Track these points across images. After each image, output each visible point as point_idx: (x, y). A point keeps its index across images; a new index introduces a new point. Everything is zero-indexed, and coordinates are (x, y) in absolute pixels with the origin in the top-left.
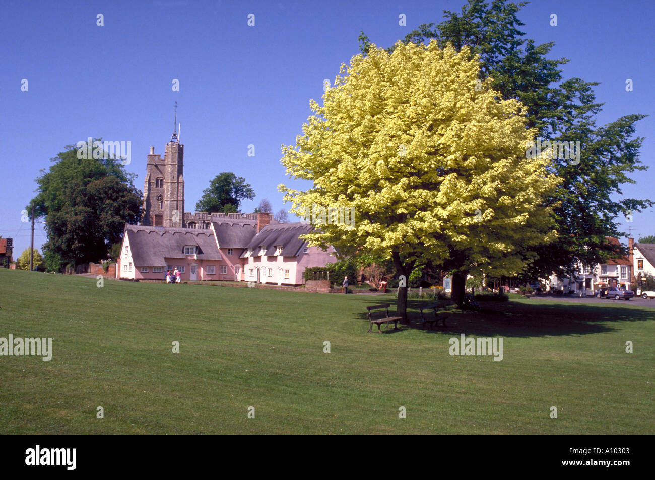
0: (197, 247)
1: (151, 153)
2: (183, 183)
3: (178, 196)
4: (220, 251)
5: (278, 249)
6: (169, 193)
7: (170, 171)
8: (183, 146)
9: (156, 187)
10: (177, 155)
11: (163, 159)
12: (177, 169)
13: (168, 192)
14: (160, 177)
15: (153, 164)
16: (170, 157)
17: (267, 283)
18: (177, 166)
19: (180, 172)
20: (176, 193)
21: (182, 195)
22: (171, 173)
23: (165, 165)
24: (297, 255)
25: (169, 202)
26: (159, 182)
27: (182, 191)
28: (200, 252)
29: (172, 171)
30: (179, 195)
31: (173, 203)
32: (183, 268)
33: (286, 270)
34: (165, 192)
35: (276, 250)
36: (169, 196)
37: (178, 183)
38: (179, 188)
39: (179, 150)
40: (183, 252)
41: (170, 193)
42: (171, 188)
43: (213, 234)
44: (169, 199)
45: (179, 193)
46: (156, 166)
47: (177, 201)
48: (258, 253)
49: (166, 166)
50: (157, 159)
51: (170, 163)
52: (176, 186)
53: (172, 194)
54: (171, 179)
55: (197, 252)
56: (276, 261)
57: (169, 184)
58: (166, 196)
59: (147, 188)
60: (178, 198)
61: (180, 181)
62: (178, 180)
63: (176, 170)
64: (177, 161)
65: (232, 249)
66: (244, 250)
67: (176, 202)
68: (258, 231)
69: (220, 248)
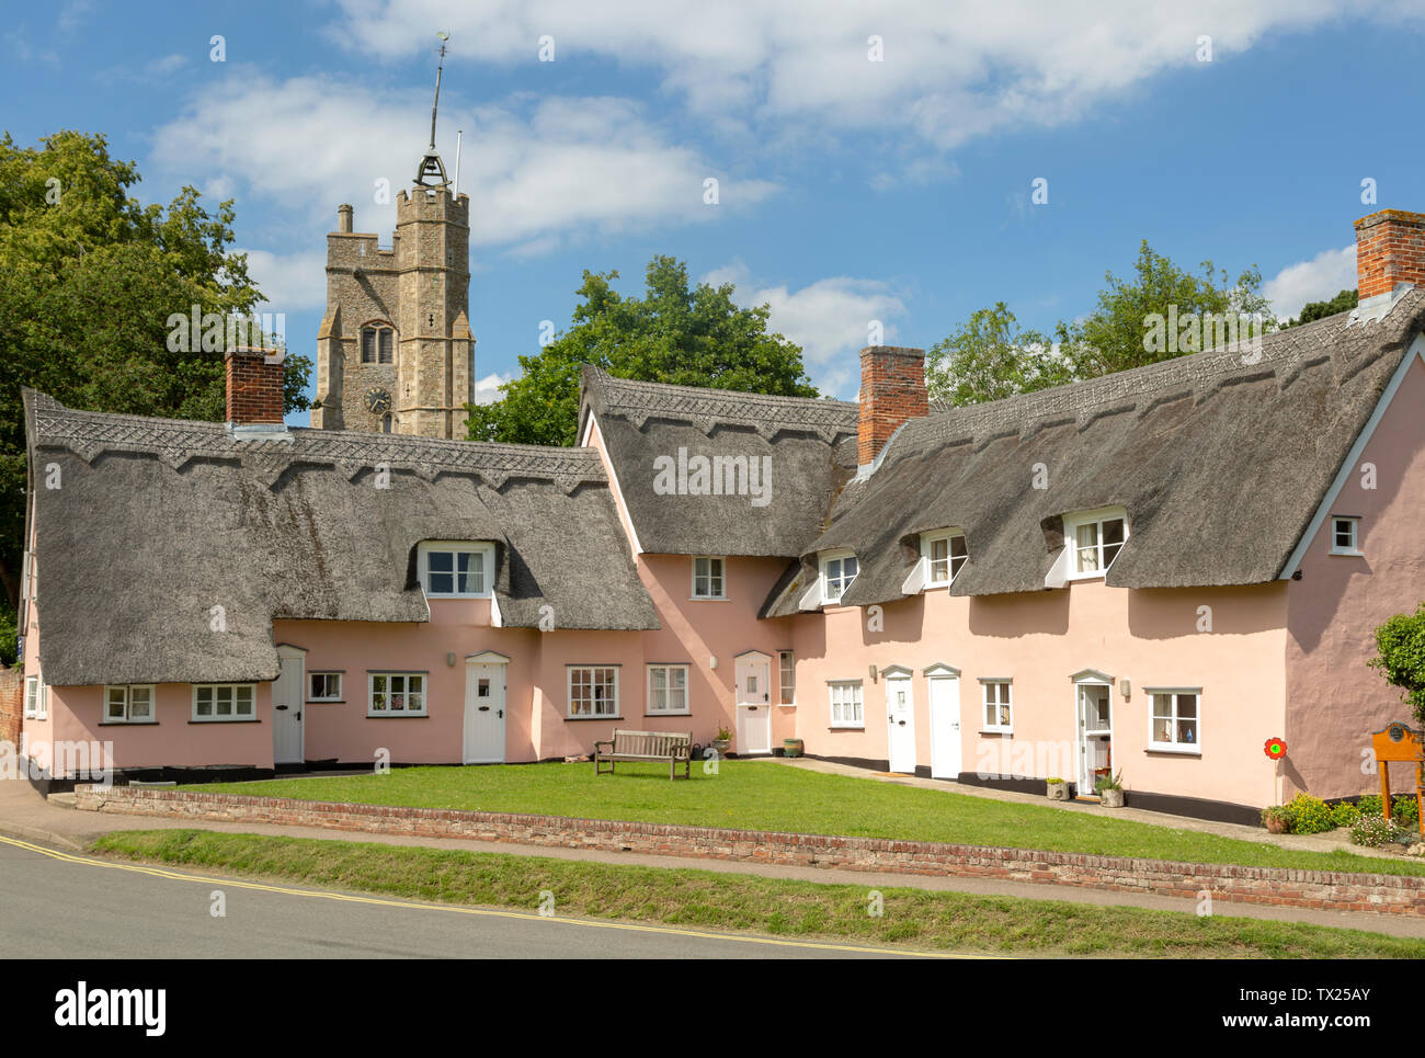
0: (500, 547)
1: (339, 228)
2: (471, 342)
3: (450, 392)
4: (647, 576)
5: (1070, 543)
6: (415, 383)
7: (415, 296)
8: (465, 199)
9: (365, 359)
10: (443, 236)
11: (389, 250)
12: (444, 286)
13: (411, 378)
14: (379, 322)
15: (347, 272)
16: (415, 241)
17: (968, 779)
18: (442, 276)
19: (457, 299)
20: (442, 382)
21: (466, 388)
22: (421, 304)
23: (397, 274)
24: (1287, 574)
25: (415, 415)
26: (377, 339)
27: (465, 373)
28: (519, 582)
29: (425, 295)
30: (455, 389)
31: (431, 418)
32: (415, 684)
33: (1162, 699)
34: (401, 378)
35: (1057, 547)
36: (414, 393)
37: (450, 347)
38: (456, 362)
39: (449, 216)
40: (412, 584)
41: (420, 382)
42: (422, 363)
43: (605, 485)
44: (414, 405)
45: (456, 382)
46: (360, 276)
47: (451, 412)
48: (900, 581)
49: (402, 276)
50: (363, 251)
51: (416, 263)
52: (443, 354)
53: (427, 385)
54: (422, 327)
55: (505, 580)
56: (1061, 627)
57: (416, 346)
58: (402, 395)
59: (327, 364)
60: (450, 400)
61: (456, 335)
62: (450, 332)
63: (443, 292)
64: (442, 258)
65: (717, 565)
66: (787, 569)
67: (442, 418)
68: (865, 452)
69: (645, 556)
